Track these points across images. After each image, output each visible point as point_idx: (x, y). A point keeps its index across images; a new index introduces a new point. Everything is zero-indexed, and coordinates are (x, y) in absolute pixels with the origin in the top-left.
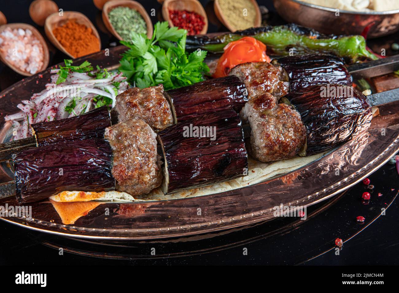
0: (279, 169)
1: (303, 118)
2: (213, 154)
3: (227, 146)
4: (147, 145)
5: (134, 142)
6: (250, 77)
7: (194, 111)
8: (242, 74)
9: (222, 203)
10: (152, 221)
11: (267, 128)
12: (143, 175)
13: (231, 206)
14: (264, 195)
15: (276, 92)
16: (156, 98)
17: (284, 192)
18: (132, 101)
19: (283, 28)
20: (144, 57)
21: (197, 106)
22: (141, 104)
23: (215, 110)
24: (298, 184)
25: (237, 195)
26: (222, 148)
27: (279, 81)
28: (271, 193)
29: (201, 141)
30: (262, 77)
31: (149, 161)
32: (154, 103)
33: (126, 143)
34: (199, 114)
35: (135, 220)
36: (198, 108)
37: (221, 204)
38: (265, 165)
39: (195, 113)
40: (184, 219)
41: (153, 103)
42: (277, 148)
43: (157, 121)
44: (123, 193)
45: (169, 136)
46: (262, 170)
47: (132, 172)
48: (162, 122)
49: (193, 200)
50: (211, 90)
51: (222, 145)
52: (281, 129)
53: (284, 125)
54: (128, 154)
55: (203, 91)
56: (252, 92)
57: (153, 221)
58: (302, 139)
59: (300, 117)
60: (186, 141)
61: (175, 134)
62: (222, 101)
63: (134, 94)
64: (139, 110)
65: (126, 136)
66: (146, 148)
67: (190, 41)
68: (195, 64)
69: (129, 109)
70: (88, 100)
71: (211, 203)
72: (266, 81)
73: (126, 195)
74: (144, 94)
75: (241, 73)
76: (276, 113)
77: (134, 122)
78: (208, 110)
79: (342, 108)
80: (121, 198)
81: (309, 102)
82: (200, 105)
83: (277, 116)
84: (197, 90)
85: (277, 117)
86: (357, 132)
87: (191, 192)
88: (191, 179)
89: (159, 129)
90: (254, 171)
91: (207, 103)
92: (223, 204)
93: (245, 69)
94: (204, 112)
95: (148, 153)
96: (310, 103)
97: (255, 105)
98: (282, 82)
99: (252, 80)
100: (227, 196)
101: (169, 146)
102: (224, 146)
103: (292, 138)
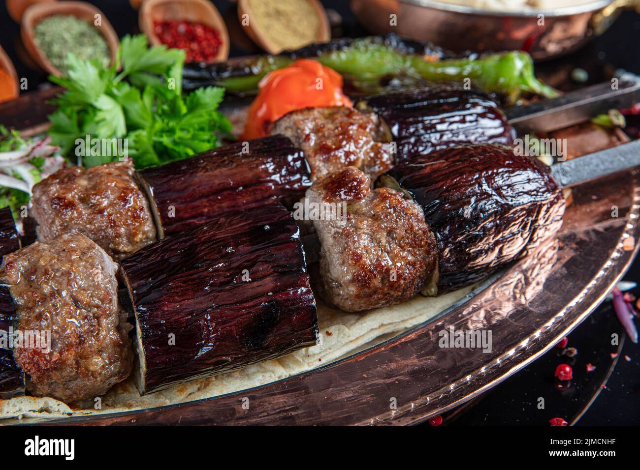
0: (382, 325)
1: (428, 217)
2: (241, 302)
3: (272, 285)
4: (94, 291)
5: (64, 286)
6: (313, 137)
7: (199, 211)
8: (297, 132)
9: (263, 412)
11: (354, 242)
12: (86, 358)
13: (285, 418)
14: (356, 388)
15: (367, 166)
16: (115, 186)
17: (399, 378)
18: (64, 196)
19: (373, 42)
20: (98, 104)
21: (204, 200)
22: (83, 200)
23: (243, 207)
24: (427, 359)
25: (296, 390)
26: (259, 290)
27: (372, 143)
28: (369, 383)
29: (213, 276)
30: (337, 136)
31: (99, 324)
32: (112, 197)
33: (47, 290)
34: (209, 217)
36: (207, 204)
37: (263, 415)
38: (353, 318)
39: (202, 214)
41: (109, 198)
42: (377, 282)
43: (118, 235)
44: (46, 399)
45: (144, 267)
46: (347, 329)
47: (61, 353)
48: (131, 237)
49: (200, 408)
50: (234, 165)
51: (259, 283)
52: (384, 241)
53: (390, 232)
54: (50, 312)
55: (216, 169)
56: (318, 166)
58: (427, 260)
59: (421, 215)
60: (181, 277)
61: (158, 262)
62: (257, 187)
63: (70, 179)
64: (80, 214)
65: (46, 272)
66: (92, 296)
67: (192, 73)
68: (201, 116)
69: (58, 213)
71: (239, 412)
72: (347, 143)
73: (52, 403)
74: (90, 179)
75: (294, 128)
76: (371, 209)
77: (65, 241)
78: (228, 207)
79: (507, 192)
80: (41, 411)
81: (440, 181)
82: (211, 198)
83: (374, 215)
84: (204, 168)
85: (375, 218)
86: (536, 241)
87: (198, 386)
88: (196, 360)
89: (125, 252)
90: (330, 332)
91: (225, 193)
92: (266, 414)
93: (303, 120)
94: (221, 212)
95: (96, 310)
96: (441, 183)
97: (327, 194)
98: (380, 144)
99: (318, 141)
100: (275, 394)
101: (145, 289)
102: (265, 284)
103: (407, 259)
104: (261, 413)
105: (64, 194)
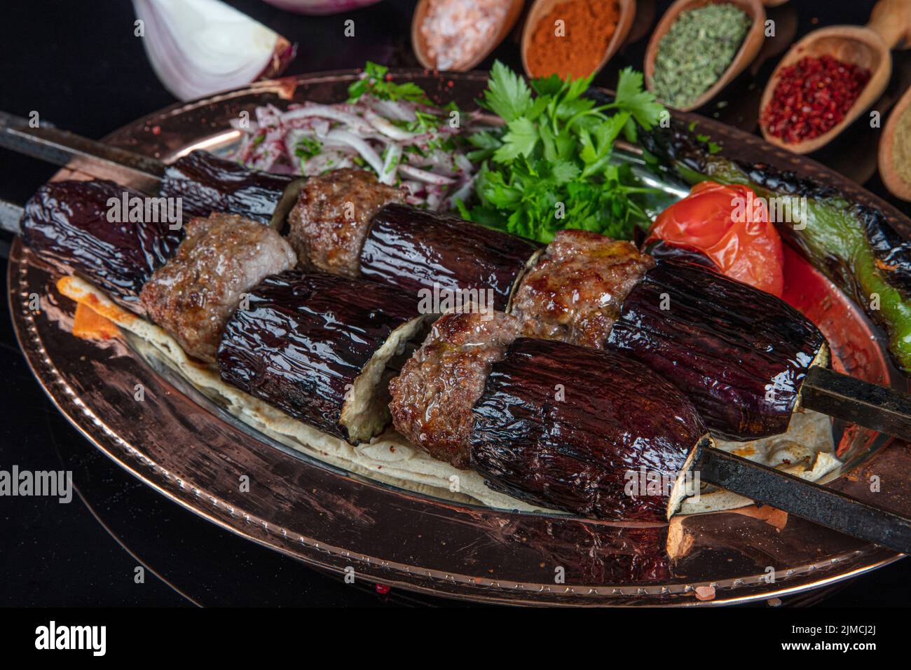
9: (226, 455)
10: (114, 407)
14: (294, 493)
17: (328, 513)
24: (367, 519)
28: (307, 498)
35: (102, 387)
37: (222, 456)
40: (147, 436)
48: (326, 257)
57: (116, 408)
70: (342, 154)
80: (164, 345)
90: (394, 448)
92: (224, 457)
104: (224, 453)
105: (314, 189)
